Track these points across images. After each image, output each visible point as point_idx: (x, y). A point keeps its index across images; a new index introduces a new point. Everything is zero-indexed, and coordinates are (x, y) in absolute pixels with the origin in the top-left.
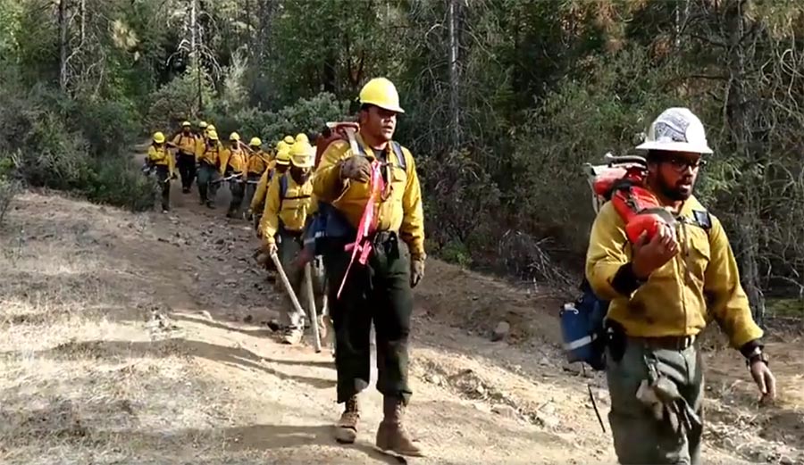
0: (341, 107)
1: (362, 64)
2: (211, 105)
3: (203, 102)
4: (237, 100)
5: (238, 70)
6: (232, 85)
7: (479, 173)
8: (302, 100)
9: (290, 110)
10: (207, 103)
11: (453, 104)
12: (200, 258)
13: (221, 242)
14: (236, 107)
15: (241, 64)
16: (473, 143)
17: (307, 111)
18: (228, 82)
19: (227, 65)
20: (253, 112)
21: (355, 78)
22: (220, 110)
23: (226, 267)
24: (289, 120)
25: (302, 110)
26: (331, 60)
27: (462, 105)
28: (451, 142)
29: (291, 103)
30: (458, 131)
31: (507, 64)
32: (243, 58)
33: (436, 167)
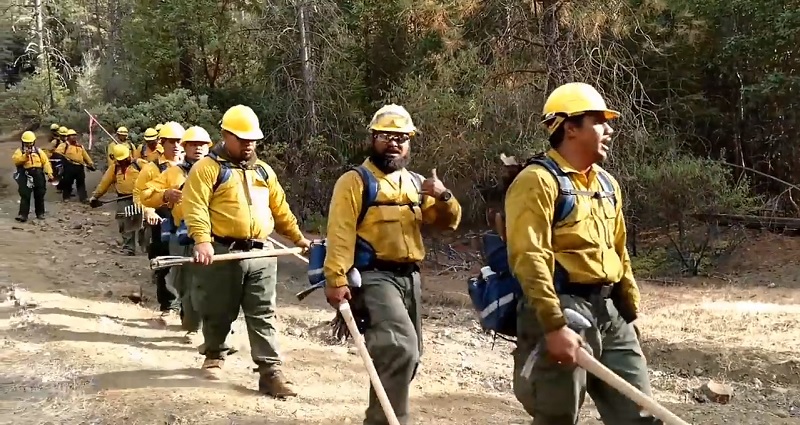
0: (198, 101)
1: (218, 63)
2: (63, 102)
3: (55, 99)
4: (90, 97)
5: (90, 69)
6: (85, 84)
7: (336, 156)
8: (157, 96)
9: (147, 106)
10: (59, 100)
11: (309, 98)
12: (57, 243)
13: (79, 227)
14: (90, 104)
15: (94, 64)
16: (330, 131)
17: (163, 106)
18: (81, 82)
19: (79, 65)
20: (107, 107)
21: (212, 74)
22: (73, 107)
23: (84, 250)
24: (145, 115)
25: (158, 105)
26: (186, 59)
27: (317, 98)
28: (308, 130)
29: (146, 98)
30: (315, 121)
31: (359, 62)
32: (96, 59)
33: (294, 153)
